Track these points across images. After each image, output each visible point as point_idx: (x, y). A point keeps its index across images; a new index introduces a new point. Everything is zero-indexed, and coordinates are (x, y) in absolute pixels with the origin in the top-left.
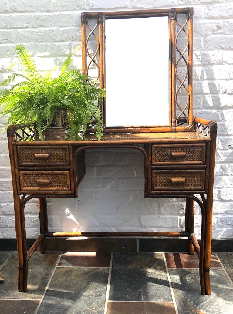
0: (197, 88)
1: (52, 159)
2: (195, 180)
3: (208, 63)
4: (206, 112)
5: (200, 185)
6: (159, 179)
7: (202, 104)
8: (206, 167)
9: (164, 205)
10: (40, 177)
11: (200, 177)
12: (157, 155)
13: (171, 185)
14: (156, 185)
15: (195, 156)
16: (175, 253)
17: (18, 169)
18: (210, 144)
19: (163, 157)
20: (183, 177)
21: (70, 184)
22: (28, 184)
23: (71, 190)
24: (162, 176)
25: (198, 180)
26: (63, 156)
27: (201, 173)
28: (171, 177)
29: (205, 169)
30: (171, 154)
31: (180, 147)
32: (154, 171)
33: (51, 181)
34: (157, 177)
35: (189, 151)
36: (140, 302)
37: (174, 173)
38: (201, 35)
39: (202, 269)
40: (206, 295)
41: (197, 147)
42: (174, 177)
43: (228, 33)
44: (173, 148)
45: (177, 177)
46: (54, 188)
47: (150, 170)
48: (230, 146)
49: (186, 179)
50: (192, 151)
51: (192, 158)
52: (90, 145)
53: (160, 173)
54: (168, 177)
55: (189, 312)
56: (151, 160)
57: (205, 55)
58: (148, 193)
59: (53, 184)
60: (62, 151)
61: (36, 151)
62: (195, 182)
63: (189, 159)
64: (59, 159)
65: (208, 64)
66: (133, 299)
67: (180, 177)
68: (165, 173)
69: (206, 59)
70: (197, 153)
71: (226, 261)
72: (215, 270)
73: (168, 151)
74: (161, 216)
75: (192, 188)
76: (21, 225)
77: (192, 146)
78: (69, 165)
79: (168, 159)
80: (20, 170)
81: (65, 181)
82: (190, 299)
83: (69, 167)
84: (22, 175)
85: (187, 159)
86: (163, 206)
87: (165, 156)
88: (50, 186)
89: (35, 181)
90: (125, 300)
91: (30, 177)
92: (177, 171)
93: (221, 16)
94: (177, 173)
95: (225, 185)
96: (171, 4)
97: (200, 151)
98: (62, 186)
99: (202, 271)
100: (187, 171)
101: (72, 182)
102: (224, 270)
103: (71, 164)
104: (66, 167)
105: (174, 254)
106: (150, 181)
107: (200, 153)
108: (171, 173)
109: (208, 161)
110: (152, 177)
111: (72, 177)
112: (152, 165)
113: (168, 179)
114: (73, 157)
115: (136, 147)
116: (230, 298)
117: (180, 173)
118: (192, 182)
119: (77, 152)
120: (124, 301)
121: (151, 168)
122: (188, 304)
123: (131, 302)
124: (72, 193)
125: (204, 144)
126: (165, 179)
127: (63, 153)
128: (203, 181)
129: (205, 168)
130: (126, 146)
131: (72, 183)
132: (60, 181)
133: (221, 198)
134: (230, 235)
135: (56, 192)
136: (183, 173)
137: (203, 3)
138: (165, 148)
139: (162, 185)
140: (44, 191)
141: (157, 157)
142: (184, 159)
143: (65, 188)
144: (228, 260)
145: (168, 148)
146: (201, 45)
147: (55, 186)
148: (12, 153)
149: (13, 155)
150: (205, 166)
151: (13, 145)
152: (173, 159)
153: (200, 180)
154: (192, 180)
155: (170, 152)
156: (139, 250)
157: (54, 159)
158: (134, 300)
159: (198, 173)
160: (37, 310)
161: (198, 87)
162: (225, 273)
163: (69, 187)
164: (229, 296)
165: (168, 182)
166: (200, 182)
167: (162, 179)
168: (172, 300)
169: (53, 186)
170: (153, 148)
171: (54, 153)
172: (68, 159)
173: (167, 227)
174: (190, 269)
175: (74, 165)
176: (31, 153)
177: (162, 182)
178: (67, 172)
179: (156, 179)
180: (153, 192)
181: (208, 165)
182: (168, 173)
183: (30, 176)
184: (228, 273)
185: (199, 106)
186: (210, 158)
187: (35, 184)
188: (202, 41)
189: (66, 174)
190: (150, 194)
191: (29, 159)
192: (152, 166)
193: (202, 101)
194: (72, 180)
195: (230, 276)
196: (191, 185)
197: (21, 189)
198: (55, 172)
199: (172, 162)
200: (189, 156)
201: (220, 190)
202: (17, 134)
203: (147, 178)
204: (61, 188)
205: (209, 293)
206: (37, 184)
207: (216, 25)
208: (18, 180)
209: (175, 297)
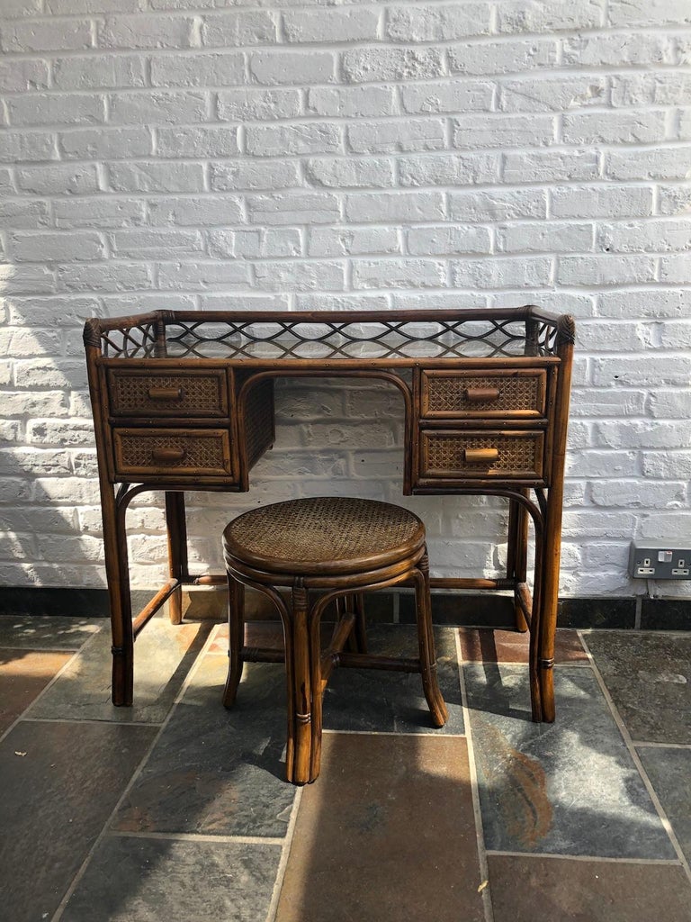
0: (541, 237)
1: (188, 400)
2: (520, 454)
3: (569, 177)
4: (561, 295)
5: (533, 467)
6: (438, 452)
7: (552, 277)
8: (548, 424)
9: (460, 516)
10: (160, 442)
11: (534, 447)
12: (433, 394)
13: (464, 466)
14: (431, 465)
15: (521, 398)
16: (483, 627)
17: (110, 422)
18: (556, 370)
19: (446, 399)
20: (493, 447)
21: (231, 460)
22: (132, 458)
23: (232, 475)
24: (445, 445)
25: (527, 454)
26: (213, 394)
27: (534, 438)
28: (465, 446)
29: (545, 430)
30: (465, 392)
31: (488, 376)
32: (425, 432)
33: (185, 453)
34: (431, 446)
35: (508, 387)
36: (388, 734)
37: (472, 438)
38: (554, 109)
39: (536, 662)
40: (544, 721)
41: (527, 376)
42: (472, 446)
43: (619, 106)
44: (469, 377)
45: (479, 446)
46: (193, 470)
47: (416, 430)
48: (616, 377)
49: (499, 453)
50: (515, 386)
51: (514, 404)
52: (274, 370)
53: (439, 437)
54: (458, 446)
55: (500, 757)
56: (418, 405)
57: (561, 158)
58: (411, 483)
59: (190, 459)
60: (212, 382)
61: (153, 380)
62: (519, 460)
63: (508, 404)
64: (205, 400)
65: (567, 179)
66: (373, 726)
67: (486, 446)
68: (451, 437)
69: (563, 168)
70: (527, 392)
71: (602, 649)
72: (572, 668)
73: (458, 387)
74: (451, 543)
75: (514, 473)
76: (119, 553)
77: (515, 375)
78: (228, 416)
79: (458, 405)
80: (113, 426)
81: (218, 453)
82: (506, 729)
83: (227, 419)
84: (119, 439)
85: (502, 404)
86: (457, 517)
87: (451, 398)
88: (184, 464)
89: (148, 452)
90: (354, 730)
91: (137, 441)
92: (478, 432)
93: (602, 62)
94: (478, 437)
95: (604, 472)
96: (482, 32)
97: (534, 386)
98: (213, 465)
99: (535, 667)
100: (503, 432)
101: (234, 454)
102: (594, 667)
103: (233, 413)
104: (222, 419)
105: (481, 631)
106: (415, 457)
107: (533, 392)
108: (465, 437)
109: (552, 410)
110: (420, 445)
111: (235, 443)
112: (421, 418)
113: (458, 453)
114: (237, 397)
115: (384, 374)
116: (597, 730)
117: (486, 437)
118: (513, 460)
119: (247, 385)
120: (353, 732)
121: (419, 424)
122: (498, 741)
123: (369, 733)
124: (236, 482)
125: (544, 371)
126: (451, 452)
127: (213, 387)
128: (539, 457)
129: (544, 428)
130: (361, 373)
131: (235, 458)
132: (206, 453)
133: (593, 501)
134: (612, 588)
135: (196, 478)
136: (493, 438)
137: (558, 30)
138: (452, 377)
139: (444, 465)
140: (171, 475)
141: (434, 399)
142: (495, 405)
143: (218, 470)
144: (606, 646)
145: (459, 377)
146: (553, 135)
147: (195, 464)
148: (95, 385)
149: (99, 389)
150: (545, 421)
151: (98, 367)
152: (470, 404)
153: (533, 454)
154: (513, 453)
155: (464, 387)
156: (400, 620)
157: (194, 400)
158: (374, 730)
159: (526, 438)
160: (153, 746)
161: (543, 234)
162: (594, 675)
163: (229, 467)
164: (597, 724)
165: (458, 459)
166: (533, 460)
167: (445, 452)
168: (464, 732)
169: (190, 464)
170: (425, 378)
171: (194, 387)
172: (225, 402)
173: (466, 568)
174: (514, 663)
175: (241, 416)
176: (141, 386)
177: (445, 458)
178: (224, 431)
179: (431, 452)
180: (423, 481)
181: (552, 420)
182: (459, 437)
183: (138, 439)
184: (602, 673)
185: (545, 281)
186: (556, 403)
187: (149, 458)
188: (556, 125)
189: (221, 437)
190: (416, 486)
191: (135, 399)
192: (421, 421)
193: (553, 268)
194: (235, 450)
195: (605, 680)
196: (512, 466)
197: (118, 469)
198: (195, 430)
199: (466, 413)
200: (508, 398)
201: (592, 481)
202: (108, 341)
203: (409, 449)
204: (210, 469)
205: (550, 718)
206: (154, 458)
207: (589, 84)
208: (110, 450)
209: (471, 726)
